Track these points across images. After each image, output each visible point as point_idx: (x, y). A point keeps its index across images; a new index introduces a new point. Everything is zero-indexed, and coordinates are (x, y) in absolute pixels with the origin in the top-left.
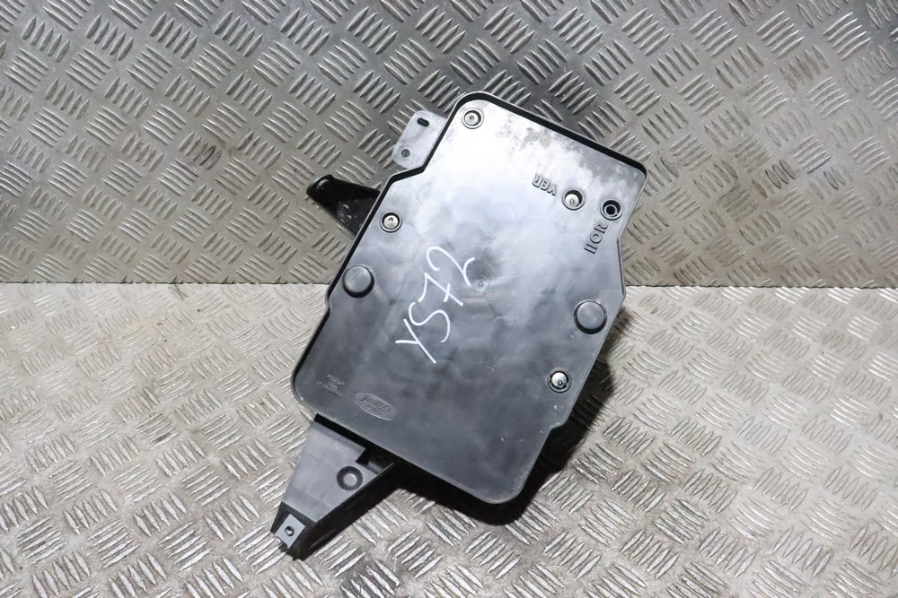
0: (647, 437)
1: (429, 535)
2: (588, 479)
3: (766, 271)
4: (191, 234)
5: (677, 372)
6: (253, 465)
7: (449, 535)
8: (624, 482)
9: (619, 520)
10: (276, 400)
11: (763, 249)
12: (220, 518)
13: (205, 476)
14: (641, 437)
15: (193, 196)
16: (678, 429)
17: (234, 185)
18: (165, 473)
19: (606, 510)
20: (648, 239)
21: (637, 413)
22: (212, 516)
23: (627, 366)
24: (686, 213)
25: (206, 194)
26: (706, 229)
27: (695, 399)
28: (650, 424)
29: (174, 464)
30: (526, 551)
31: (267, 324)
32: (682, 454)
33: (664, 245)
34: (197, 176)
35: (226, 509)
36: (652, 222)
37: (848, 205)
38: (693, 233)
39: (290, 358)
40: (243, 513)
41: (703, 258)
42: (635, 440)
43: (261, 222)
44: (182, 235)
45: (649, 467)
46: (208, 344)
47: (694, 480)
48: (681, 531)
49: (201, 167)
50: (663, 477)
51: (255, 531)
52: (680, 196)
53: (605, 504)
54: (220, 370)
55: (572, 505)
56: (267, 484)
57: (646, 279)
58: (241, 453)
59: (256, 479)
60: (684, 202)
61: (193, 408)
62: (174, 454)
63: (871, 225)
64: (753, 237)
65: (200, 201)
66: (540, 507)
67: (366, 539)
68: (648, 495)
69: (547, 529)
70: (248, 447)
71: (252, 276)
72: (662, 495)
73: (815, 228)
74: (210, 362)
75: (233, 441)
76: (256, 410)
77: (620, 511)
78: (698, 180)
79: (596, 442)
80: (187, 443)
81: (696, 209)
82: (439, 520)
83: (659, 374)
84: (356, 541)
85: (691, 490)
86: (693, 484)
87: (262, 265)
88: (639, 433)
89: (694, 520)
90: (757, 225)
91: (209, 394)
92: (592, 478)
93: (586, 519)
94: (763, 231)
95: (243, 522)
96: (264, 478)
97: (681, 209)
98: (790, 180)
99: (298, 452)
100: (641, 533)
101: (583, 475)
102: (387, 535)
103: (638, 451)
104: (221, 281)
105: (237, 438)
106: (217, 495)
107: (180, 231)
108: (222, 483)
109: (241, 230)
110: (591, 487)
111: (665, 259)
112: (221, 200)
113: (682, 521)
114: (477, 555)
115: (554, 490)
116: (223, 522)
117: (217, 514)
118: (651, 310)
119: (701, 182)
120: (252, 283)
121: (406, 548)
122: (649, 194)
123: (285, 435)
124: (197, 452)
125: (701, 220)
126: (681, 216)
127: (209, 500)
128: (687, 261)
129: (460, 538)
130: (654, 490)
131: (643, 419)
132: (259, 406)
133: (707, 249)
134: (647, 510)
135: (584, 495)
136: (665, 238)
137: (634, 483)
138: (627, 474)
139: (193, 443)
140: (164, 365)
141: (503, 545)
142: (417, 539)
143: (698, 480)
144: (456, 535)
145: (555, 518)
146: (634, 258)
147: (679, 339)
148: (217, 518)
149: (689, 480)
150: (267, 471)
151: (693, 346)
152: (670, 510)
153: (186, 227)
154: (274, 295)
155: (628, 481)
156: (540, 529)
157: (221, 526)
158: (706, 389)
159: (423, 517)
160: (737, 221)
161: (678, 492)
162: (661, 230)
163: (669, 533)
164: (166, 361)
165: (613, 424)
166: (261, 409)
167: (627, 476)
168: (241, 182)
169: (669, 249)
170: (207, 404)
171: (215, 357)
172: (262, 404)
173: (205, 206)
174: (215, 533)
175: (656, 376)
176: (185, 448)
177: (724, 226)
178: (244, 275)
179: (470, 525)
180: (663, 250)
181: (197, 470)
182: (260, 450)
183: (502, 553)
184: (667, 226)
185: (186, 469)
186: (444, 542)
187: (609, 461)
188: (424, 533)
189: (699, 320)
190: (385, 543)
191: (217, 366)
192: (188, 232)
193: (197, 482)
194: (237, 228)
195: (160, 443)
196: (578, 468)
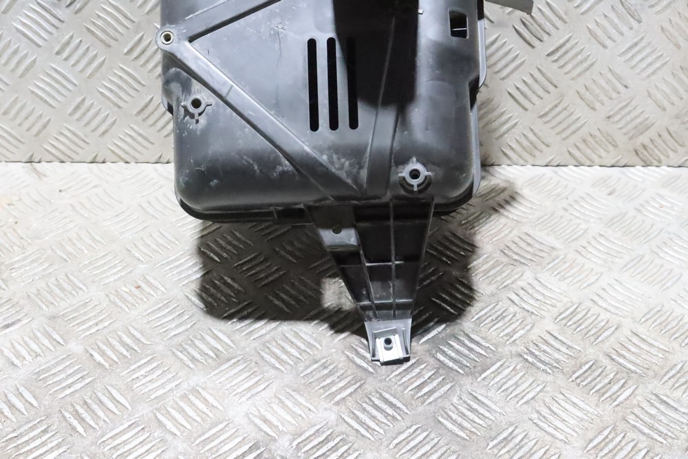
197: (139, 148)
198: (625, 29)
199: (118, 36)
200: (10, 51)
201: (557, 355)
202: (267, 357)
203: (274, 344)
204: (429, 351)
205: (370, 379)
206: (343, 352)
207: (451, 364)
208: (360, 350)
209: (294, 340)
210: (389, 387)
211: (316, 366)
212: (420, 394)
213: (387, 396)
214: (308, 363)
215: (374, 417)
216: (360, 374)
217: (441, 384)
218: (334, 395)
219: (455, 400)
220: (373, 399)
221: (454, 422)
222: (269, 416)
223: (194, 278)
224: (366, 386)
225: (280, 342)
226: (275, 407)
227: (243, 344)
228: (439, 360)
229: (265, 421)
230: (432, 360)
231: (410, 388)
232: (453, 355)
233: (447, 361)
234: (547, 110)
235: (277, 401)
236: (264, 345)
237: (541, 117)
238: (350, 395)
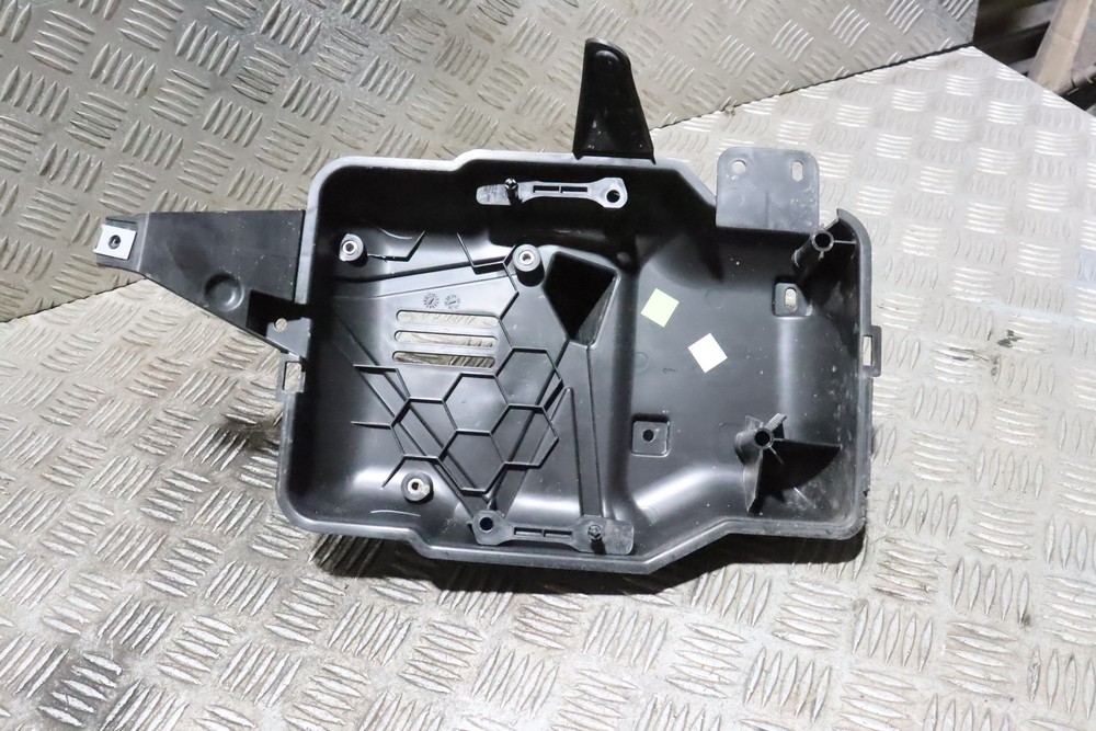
1: (152, 595)
3: (534, 140)
7: (178, 585)
11: (518, 111)
20: (365, 141)
24: (400, 93)
26: (435, 107)
30: (285, 567)
33: (391, 143)
36: (361, 116)
37: (599, 24)
38: (421, 116)
41: (447, 146)
63: (637, 42)
64: (500, 101)
67: (66, 632)
73: (572, 65)
81: (411, 83)
82: (164, 572)
84: (52, 641)
90: (496, 81)
94: (507, 87)
98: (514, 10)
102: (93, 617)
114: (220, 597)
121: (123, 622)
122: (341, 81)
125: (424, 96)
126: (396, 98)
129: (194, 583)
136: (387, 134)
141: (254, 572)
142: (137, 606)
144: (188, 582)
159: (140, 576)
160: (470, 83)
162: (377, 124)
177: (456, 96)
179: (205, 563)
183: (254, 581)
184: (382, 116)
186: (175, 596)
188: (144, 595)
190: (93, 627)
202: (53, 546)
203: (59, 527)
204: (232, 476)
205: (173, 530)
206: (139, 510)
207: (257, 482)
208: (157, 501)
209: (81, 515)
210: (195, 532)
211: (110, 537)
212: (229, 528)
213: (194, 542)
214: (100, 536)
215: (184, 571)
216: (161, 528)
217: (250, 508)
218: (136, 561)
219: (268, 520)
220: (180, 551)
221: (270, 545)
222: (67, 613)
224: (170, 539)
225: (65, 523)
226: (72, 600)
227: (23, 541)
228: (244, 482)
229: (64, 619)
230: (237, 485)
231: (217, 525)
232: (258, 470)
233: (252, 480)
234: (308, 164)
235: (73, 592)
236: (48, 533)
237: (306, 172)
238: (154, 555)
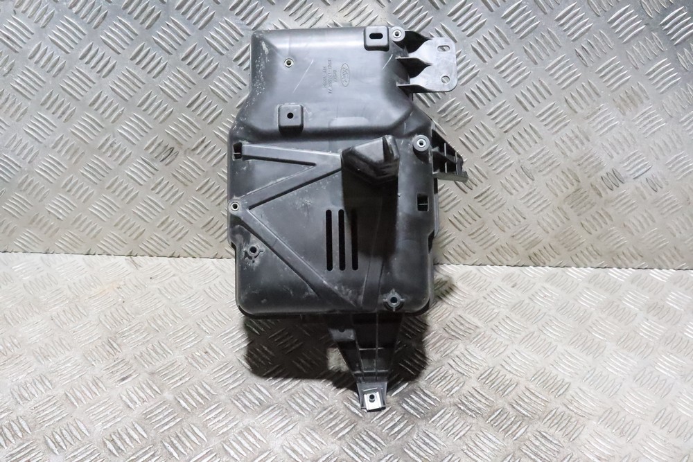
0: (512, 382)
1: (344, 456)
2: (467, 414)
3: (601, 256)
4: (148, 216)
5: (533, 333)
6: (201, 401)
8: (496, 417)
9: (493, 446)
10: (217, 349)
11: (598, 238)
12: (175, 442)
13: (161, 409)
14: (508, 382)
15: (152, 187)
16: (536, 376)
17: (186, 178)
18: (129, 406)
19: (482, 438)
20: (510, 228)
21: (504, 364)
22: (169, 441)
23: (494, 328)
24: (540, 209)
25: (162, 185)
26: (555, 222)
27: (549, 353)
28: (514, 372)
29: (135, 399)
31: (208, 290)
32: (540, 396)
33: (522, 234)
34: (157, 170)
35: (180, 435)
36: (513, 215)
37: (664, 205)
38: (545, 225)
39: (228, 317)
40: (194, 438)
41: (552, 244)
42: (503, 384)
43: (205, 208)
44: (139, 216)
45: (514, 406)
46: (160, 305)
47: (550, 416)
48: (542, 455)
49: (161, 164)
50: (526, 414)
51: (205, 453)
52: (535, 196)
53: (481, 434)
54: (171, 325)
55: (456, 434)
56: (213, 415)
57: (507, 260)
58: (191, 391)
59: (203, 411)
60: (538, 200)
61: (149, 355)
62: (135, 391)
63: (683, 220)
64: (591, 229)
65: (157, 190)
66: (431, 435)
67: (294, 459)
68: (515, 427)
69: (437, 452)
70: (196, 386)
71: (194, 251)
72: (526, 427)
73: (640, 222)
74: (162, 319)
75: (183, 381)
76: (201, 357)
77: (494, 439)
78: (550, 183)
79: (473, 385)
80: (145, 382)
81: (547, 206)
82: (351, 444)
83: (520, 334)
85: (548, 423)
86: (550, 419)
87: (203, 243)
88: (506, 378)
89: (552, 447)
90: (594, 218)
91: (162, 344)
92: (470, 413)
93: (467, 445)
94: (599, 224)
95: (195, 446)
96: (210, 411)
97: (535, 205)
98: (620, 184)
99: (236, 391)
100: (511, 456)
101: (464, 411)
103: (506, 393)
104: (169, 255)
105: (187, 379)
106: (172, 424)
107: (139, 213)
108: (176, 415)
109: (189, 215)
110: (470, 420)
111: (523, 244)
112: (174, 190)
113: (543, 448)
115: (441, 422)
116: (178, 445)
117: (173, 439)
118: (512, 284)
119: (551, 184)
120: (194, 257)
122: (511, 194)
123: (226, 377)
124: (155, 390)
125: (551, 215)
126: (536, 211)
127: (166, 428)
128: (540, 246)
129: (368, 459)
130: (519, 423)
131: (509, 369)
132: (203, 354)
133: (556, 237)
134: (515, 438)
135: (465, 426)
136: (523, 228)
137: (504, 417)
138: (497, 410)
139: (150, 382)
140: (124, 321)
143: (553, 416)
144: (365, 456)
145: (442, 444)
146: (498, 243)
147: (534, 307)
148: (172, 442)
149: (547, 416)
150: (213, 405)
151: (545, 313)
152: (533, 439)
153: (144, 211)
154: (212, 267)
155: (499, 416)
156: (431, 452)
157: (176, 448)
158: (557, 346)
159: (339, 442)
160: (579, 215)
161: (539, 425)
162: (520, 222)
163: (533, 457)
164: (126, 318)
165: (486, 371)
166: (205, 356)
167: (498, 412)
168: (192, 176)
169: (525, 237)
170: (161, 352)
171: (166, 315)
172: (206, 352)
173: (162, 194)
174: (171, 454)
175: (517, 336)
176: (144, 386)
177: (568, 219)
178: (188, 250)
179: (376, 449)
180: (520, 238)
181: (155, 404)
182: (205, 388)
184: (524, 218)
185: (145, 403)
187: (483, 401)
188: (340, 454)
189: (549, 292)
191: (168, 322)
192: (145, 215)
193: (155, 413)
194: (186, 213)
195: (124, 382)
196: (459, 406)
197: (203, 249)
198: (524, 184)
199: (192, 179)
200: (122, 188)
201: (479, 405)
202: (293, 405)
203: (298, 396)
204: (397, 401)
205: (360, 422)
206: (342, 402)
207: (412, 411)
208: (353, 401)
209: (310, 393)
210: (372, 427)
211: (325, 412)
212: (392, 433)
213: (371, 434)
214: (319, 409)
215: (364, 449)
216: (354, 418)
217: (406, 426)
218: (337, 433)
219: (415, 437)
220: (363, 436)
221: (414, 452)
222: (296, 448)
223: (243, 346)
224: (358, 427)
225: (301, 395)
226: (300, 442)
227: (277, 396)
228: (404, 408)
229: (294, 451)
230: (399, 408)
231: (386, 428)
232: (413, 404)
233: (409, 409)
234: (474, 231)
235: (301, 437)
236: (291, 396)
237: (470, 235)
238: (348, 433)
